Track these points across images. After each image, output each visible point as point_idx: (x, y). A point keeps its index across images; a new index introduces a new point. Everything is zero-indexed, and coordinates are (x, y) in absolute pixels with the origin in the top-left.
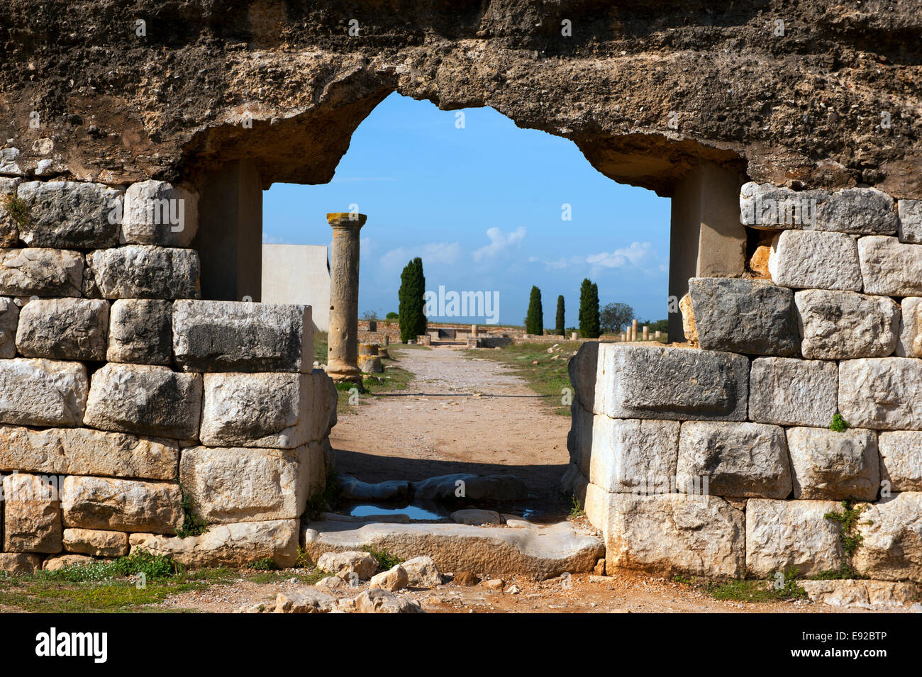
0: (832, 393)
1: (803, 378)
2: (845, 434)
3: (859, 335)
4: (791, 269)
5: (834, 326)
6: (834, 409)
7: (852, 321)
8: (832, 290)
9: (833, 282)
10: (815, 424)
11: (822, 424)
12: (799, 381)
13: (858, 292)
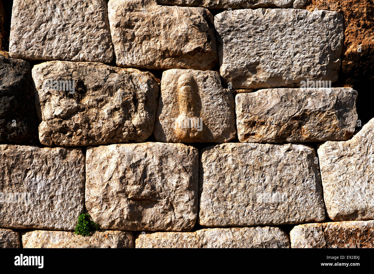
0: (77, 187)
1: (40, 169)
2: (91, 239)
3: (106, 116)
4: (25, 36)
5: (75, 105)
6: (80, 208)
7: (98, 98)
8: (76, 61)
9: (77, 51)
10: (56, 226)
11: (65, 226)
12: (36, 174)
13: (107, 64)
